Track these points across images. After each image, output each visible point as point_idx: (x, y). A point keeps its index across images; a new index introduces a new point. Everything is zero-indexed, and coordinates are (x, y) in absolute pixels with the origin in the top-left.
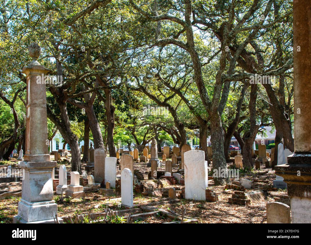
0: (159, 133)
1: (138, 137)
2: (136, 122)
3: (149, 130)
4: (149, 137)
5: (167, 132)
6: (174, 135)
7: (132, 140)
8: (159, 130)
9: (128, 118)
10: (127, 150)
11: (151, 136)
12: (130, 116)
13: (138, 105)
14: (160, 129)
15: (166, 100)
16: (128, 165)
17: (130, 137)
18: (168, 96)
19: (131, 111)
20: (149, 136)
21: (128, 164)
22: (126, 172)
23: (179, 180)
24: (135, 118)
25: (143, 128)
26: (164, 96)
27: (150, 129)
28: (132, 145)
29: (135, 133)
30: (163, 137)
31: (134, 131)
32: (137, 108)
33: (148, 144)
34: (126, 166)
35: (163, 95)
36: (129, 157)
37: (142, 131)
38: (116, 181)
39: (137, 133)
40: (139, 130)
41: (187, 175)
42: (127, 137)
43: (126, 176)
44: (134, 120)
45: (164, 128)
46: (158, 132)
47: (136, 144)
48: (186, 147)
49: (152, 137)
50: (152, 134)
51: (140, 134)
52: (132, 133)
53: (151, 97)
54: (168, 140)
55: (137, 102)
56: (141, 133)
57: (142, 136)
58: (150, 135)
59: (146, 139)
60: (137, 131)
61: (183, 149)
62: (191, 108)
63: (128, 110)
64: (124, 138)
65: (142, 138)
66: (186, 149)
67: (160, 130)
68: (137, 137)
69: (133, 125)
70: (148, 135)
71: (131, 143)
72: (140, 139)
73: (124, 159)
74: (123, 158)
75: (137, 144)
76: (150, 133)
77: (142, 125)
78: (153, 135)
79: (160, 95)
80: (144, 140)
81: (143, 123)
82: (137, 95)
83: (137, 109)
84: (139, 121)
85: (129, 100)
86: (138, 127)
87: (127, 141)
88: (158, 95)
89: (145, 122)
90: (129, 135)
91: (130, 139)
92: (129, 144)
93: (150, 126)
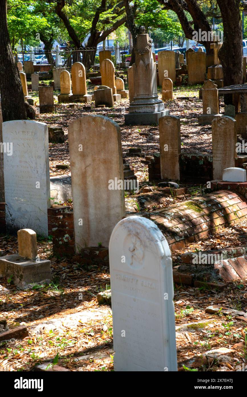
4: (107, 21)
5: (164, 2)
7: (57, 30)
10: (43, 60)
11: (113, 18)
17: (48, 21)
22: (137, 235)
28: (54, 46)
29: (67, 8)
30: (151, 20)
31: (61, 2)
33: (104, 44)
34: (94, 160)
36: (104, 128)
42: (42, 20)
43: (139, 252)
47: (67, 41)
49: (114, 22)
52: (55, 7)
54: (164, 27)
56: (82, 8)
57: (87, 18)
58: (109, 15)
60: (70, 4)
64: (31, 25)
65: (88, 24)
68: (72, 20)
71: (52, 40)
72: (81, 27)
74: (80, 130)
75: (70, 42)
76: (110, 7)
80: (94, 30)
90: (45, 15)
91: (51, 28)
92: (48, 46)
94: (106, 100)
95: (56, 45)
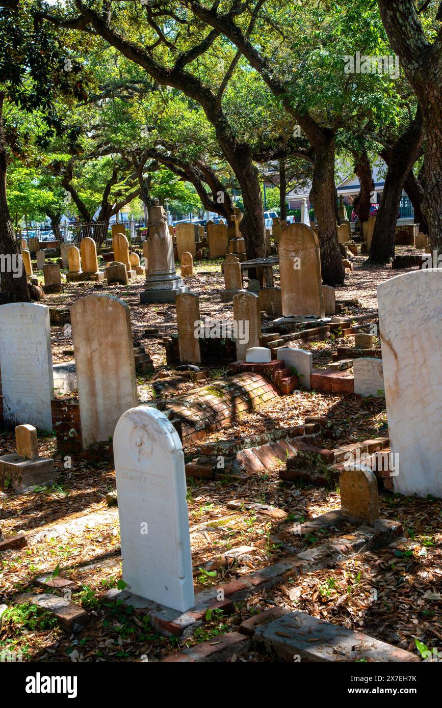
0: (150, 178)
1: (83, 195)
2: (79, 146)
3: (119, 169)
4: (119, 194)
5: (179, 173)
6: (203, 183)
7: (62, 203)
8: (149, 169)
9: (50, 134)
10: (50, 236)
11: (126, 190)
12: (57, 124)
13: (81, 81)
14: (154, 164)
15: (182, 60)
16: (110, 339)
17: (54, 195)
18: (184, 47)
19: (59, 105)
20: (120, 191)
21: (106, 335)
22: (144, 427)
23: (302, 376)
24: (77, 131)
25: (96, 165)
26: (172, 47)
27: (124, 165)
29: (75, 181)
30: (167, 192)
31: (69, 175)
32: (81, 96)
33: (117, 217)
34: (100, 345)
35: (168, 44)
36: (110, 309)
37: (95, 174)
38: (57, 404)
39: (81, 181)
40: (84, 170)
41: (396, 383)
42: (48, 195)
44: (73, 136)
45: (170, 163)
46: (145, 175)
47: (76, 216)
48: (297, 235)
49: (127, 194)
50: (126, 184)
51: (91, 184)
52: (63, 181)
53: (129, 50)
54: (181, 199)
55: (76, 73)
56: (91, 181)
57: (98, 191)
58: (121, 188)
59: (111, 200)
60: (79, 177)
61: (286, 243)
62: (276, 88)
63: (48, 103)
64: (36, 200)
65: (98, 197)
66: (296, 241)
67: (154, 167)
68: (80, 194)
69: (66, 157)
70: (115, 188)
71: (59, 215)
72: (91, 201)
73: (89, 318)
74: (84, 311)
75: (79, 217)
76: (122, 179)
77: (94, 155)
78: (132, 186)
79: (157, 43)
80: (105, 203)
81: (99, 146)
82: (74, 47)
83: (80, 100)
84: (87, 141)
85: (46, 64)
86: (82, 163)
87: (46, 209)
88: (151, 43)
89: (106, 143)
90: (51, 189)
91: (57, 203)
92: (56, 221)
93: (123, 158)
94: (120, 277)
95: (64, 220)
